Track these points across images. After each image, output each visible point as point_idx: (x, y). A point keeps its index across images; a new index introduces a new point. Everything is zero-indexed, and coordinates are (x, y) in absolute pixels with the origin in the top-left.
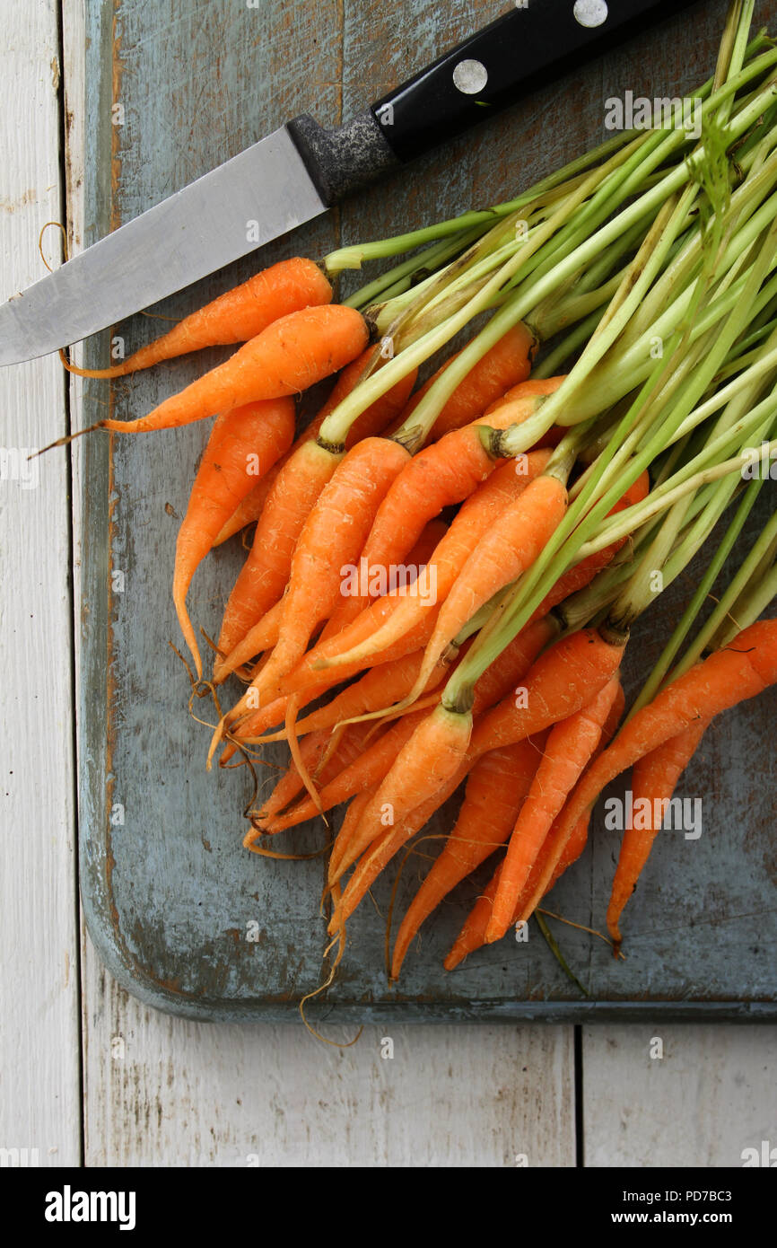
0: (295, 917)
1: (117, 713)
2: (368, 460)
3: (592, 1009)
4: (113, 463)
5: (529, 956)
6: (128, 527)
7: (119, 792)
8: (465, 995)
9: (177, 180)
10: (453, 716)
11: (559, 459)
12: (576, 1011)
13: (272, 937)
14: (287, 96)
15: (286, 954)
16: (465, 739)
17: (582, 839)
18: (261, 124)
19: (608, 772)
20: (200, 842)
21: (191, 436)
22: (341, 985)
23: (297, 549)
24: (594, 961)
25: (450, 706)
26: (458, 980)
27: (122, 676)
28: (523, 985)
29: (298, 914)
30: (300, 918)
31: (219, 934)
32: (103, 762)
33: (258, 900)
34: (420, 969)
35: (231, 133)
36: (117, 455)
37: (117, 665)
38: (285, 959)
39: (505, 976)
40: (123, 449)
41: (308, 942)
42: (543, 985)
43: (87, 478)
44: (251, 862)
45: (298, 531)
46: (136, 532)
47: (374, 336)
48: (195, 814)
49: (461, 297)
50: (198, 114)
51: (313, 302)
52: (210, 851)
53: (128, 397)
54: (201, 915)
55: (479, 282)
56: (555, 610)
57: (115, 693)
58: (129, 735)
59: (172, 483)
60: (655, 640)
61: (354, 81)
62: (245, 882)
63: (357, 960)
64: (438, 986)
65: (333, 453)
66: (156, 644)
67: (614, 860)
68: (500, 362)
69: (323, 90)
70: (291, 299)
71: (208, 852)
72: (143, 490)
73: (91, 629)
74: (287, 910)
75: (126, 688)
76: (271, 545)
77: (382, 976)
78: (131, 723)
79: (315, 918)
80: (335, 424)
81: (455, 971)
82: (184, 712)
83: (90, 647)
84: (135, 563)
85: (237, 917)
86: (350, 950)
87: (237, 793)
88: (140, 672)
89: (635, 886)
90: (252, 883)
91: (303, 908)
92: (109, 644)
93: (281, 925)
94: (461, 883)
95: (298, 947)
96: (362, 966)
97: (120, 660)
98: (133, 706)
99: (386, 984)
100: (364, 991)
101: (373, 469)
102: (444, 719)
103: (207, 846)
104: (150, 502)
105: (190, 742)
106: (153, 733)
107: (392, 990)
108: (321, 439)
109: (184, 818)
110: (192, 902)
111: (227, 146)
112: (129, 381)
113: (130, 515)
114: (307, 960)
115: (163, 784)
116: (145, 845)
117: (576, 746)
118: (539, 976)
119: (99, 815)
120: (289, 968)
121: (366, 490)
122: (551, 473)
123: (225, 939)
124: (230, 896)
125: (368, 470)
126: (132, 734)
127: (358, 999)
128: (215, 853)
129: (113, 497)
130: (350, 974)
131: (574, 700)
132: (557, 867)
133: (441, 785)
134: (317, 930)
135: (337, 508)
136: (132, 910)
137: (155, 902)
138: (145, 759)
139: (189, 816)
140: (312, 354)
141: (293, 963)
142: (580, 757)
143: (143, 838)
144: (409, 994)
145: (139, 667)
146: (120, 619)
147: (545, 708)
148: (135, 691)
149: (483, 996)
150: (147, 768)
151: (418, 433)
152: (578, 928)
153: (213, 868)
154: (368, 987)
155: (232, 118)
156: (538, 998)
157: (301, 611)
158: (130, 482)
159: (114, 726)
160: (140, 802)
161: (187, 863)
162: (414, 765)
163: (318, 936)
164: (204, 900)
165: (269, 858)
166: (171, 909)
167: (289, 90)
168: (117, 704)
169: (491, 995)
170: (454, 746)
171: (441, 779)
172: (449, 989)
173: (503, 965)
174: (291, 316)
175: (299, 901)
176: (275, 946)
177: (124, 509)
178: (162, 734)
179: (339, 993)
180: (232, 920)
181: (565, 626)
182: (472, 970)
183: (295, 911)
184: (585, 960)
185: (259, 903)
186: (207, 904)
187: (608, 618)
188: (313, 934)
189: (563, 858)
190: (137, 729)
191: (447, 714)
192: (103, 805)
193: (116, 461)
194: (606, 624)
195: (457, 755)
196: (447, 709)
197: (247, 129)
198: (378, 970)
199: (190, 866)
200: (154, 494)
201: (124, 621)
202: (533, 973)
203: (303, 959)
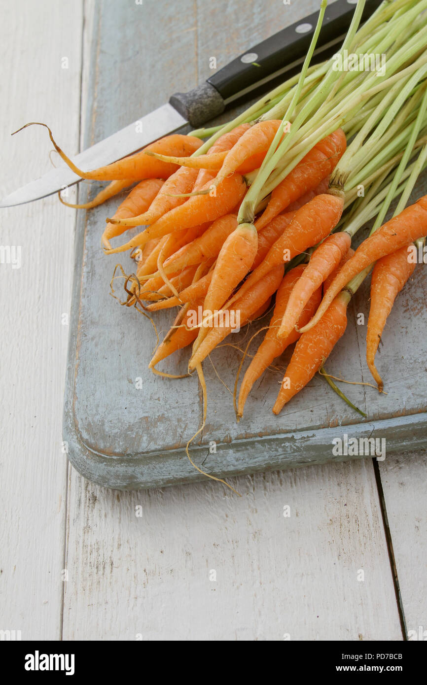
0: (181, 405)
1: (83, 334)
5: (326, 403)
6: (92, 262)
7: (82, 368)
10: (243, 225)
13: (168, 417)
15: (177, 423)
20: (126, 380)
22: (210, 433)
24: (368, 399)
26: (282, 420)
27: (86, 318)
28: (324, 418)
29: (183, 403)
30: (184, 405)
31: (137, 420)
33: (159, 400)
37: (84, 315)
38: (176, 426)
39: (312, 414)
41: (190, 415)
42: (337, 416)
44: (156, 384)
46: (96, 263)
48: (124, 369)
53: (94, 216)
54: (127, 414)
57: (82, 326)
58: (88, 341)
62: (152, 393)
63: (220, 420)
64: (271, 426)
71: (131, 384)
75: (88, 323)
77: (236, 426)
78: (90, 336)
81: (281, 416)
82: (119, 327)
84: (95, 274)
85: (147, 410)
86: (215, 415)
88: (96, 315)
89: (379, 336)
90: (156, 394)
91: (186, 400)
93: (173, 410)
95: (183, 419)
96: (223, 422)
97: (85, 313)
98: (91, 329)
100: (225, 435)
103: (130, 382)
105: (121, 339)
106: (102, 339)
107: (242, 432)
109: (117, 371)
110: (121, 408)
112: (94, 209)
115: (106, 359)
116: (95, 387)
118: (334, 412)
120: (178, 430)
123: (140, 422)
124: (143, 402)
126: (90, 341)
127: (221, 440)
128: (135, 384)
129: (85, 253)
130: (215, 428)
131: (315, 220)
134: (195, 409)
136: (86, 418)
137: (100, 412)
138: (97, 350)
139: (120, 370)
141: (181, 427)
143: (94, 384)
144: (253, 433)
145: (95, 313)
147: (299, 227)
148: (92, 323)
149: (299, 426)
150: (98, 354)
152: (355, 384)
153: (134, 391)
154: (227, 432)
156: (335, 425)
158: (94, 245)
159: (81, 340)
160: (93, 369)
161: (118, 390)
163: (196, 411)
164: (128, 406)
166: (108, 414)
168: (82, 330)
169: (305, 426)
171: (241, 259)
172: (278, 426)
173: (311, 409)
175: (184, 397)
176: (170, 421)
178: (107, 338)
179: (210, 438)
180: (144, 412)
182: (292, 415)
183: (181, 402)
184: (362, 399)
185: (160, 402)
186: (130, 408)
188: (193, 412)
190: (93, 339)
195: (248, 243)
198: (233, 423)
199: (120, 392)
201: (88, 297)
202: (330, 410)
203: (187, 424)
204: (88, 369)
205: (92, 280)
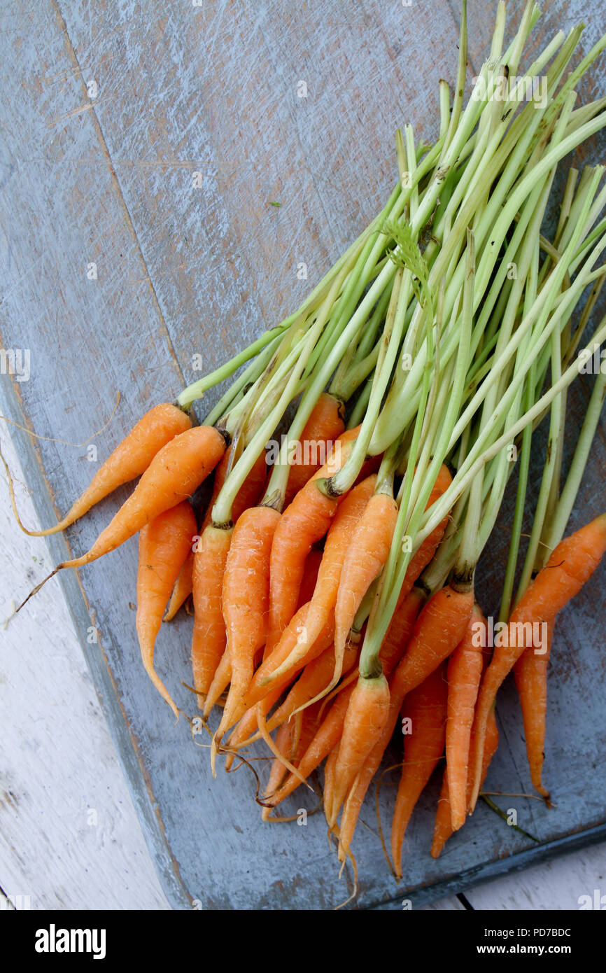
0: (316, 858)
1: (146, 760)
2: (251, 526)
3: (547, 849)
4: (84, 588)
5: (488, 829)
6: (109, 629)
7: (165, 814)
8: (454, 871)
9: (60, 382)
10: (371, 681)
11: (383, 480)
12: (536, 855)
13: (305, 878)
14: (115, 298)
15: (319, 886)
16: (385, 694)
17: (494, 734)
18: (104, 324)
19: (495, 681)
20: (232, 828)
21: (130, 551)
22: (365, 894)
23: (224, 604)
24: (535, 816)
25: (367, 675)
26: (445, 862)
27: (140, 732)
28: (492, 851)
29: (318, 855)
30: (320, 857)
31: (268, 888)
32: (147, 796)
33: (286, 855)
34: (416, 863)
35: (87, 337)
36: (84, 582)
37: (134, 726)
38: (320, 890)
39: (477, 848)
40: (87, 577)
41: (332, 872)
42: (506, 845)
43: (70, 604)
44: (273, 830)
45: (220, 591)
46: (115, 630)
47: (228, 439)
48: (223, 811)
49: (275, 393)
50: (59, 333)
51: (179, 430)
52: (242, 832)
53: (78, 540)
54: (251, 879)
55: (285, 378)
56: (417, 582)
57: (139, 746)
58: (158, 771)
59: (129, 588)
60: (497, 578)
61: (158, 271)
62: (273, 846)
63: (370, 873)
64: (433, 872)
65: (226, 529)
66: (155, 702)
67: (524, 741)
68: (320, 426)
69: (137, 286)
70: (163, 435)
71: (241, 834)
72: (110, 599)
73: (108, 708)
74: (310, 855)
75: (145, 740)
76: (206, 607)
77: (391, 878)
78: (157, 762)
79: (330, 854)
80: (221, 508)
81: (440, 857)
82: (191, 742)
83: (112, 720)
84: (122, 651)
85: (276, 872)
86: (362, 868)
87: (247, 785)
88: (151, 725)
89: (543, 754)
90: (278, 845)
91: (320, 850)
92: (123, 714)
93: (308, 867)
94: (422, 793)
95: (326, 879)
96: (375, 876)
97: (135, 722)
98: (154, 751)
99: (396, 883)
100: (383, 893)
101: (257, 531)
102: (366, 686)
103: (238, 830)
104: (117, 606)
105: (202, 762)
106: (175, 764)
107: (402, 885)
108: (215, 523)
109: (216, 816)
110: (242, 872)
111: (87, 347)
112: (75, 528)
113: (107, 620)
114: (335, 885)
116: (195, 844)
117: (468, 673)
118: (500, 840)
119: (158, 834)
120: (325, 895)
121: (257, 547)
122: (380, 491)
123: (274, 891)
124: (266, 859)
125: (253, 533)
126: (160, 770)
127: (380, 900)
128: (246, 833)
129: (92, 612)
130: (368, 885)
131: (450, 640)
132: (484, 760)
133: (380, 731)
134: (335, 862)
135: (241, 567)
136: (202, 893)
137: (216, 881)
138: (175, 784)
139: (219, 813)
140: (189, 467)
141: (326, 891)
142: (473, 679)
143: (193, 840)
144: (414, 884)
145: (149, 722)
146: (125, 694)
147: (432, 653)
148: (152, 740)
149: (466, 867)
150: (179, 790)
151: (278, 495)
152: (516, 796)
153: (248, 844)
154: (384, 889)
155: (83, 327)
156: (506, 856)
157: (241, 645)
158: (99, 597)
159: (146, 769)
160: (182, 815)
161: (229, 846)
162: (357, 725)
163: (337, 866)
164: (249, 868)
165: (284, 822)
166: (229, 882)
167: (115, 294)
168: (143, 753)
169: (472, 865)
170: (379, 702)
171: (379, 728)
172: (441, 871)
173: (473, 841)
174: (166, 447)
175: (315, 846)
176: (309, 883)
177: (102, 617)
178: (181, 763)
179: (366, 900)
180: (274, 875)
181: (428, 591)
182: (453, 852)
183: (315, 854)
184: (528, 817)
185: (288, 857)
186: (253, 870)
187: (455, 576)
188: (333, 865)
189: (486, 752)
190: (163, 765)
191: (367, 682)
192: (158, 826)
193: (85, 586)
194: (456, 580)
195: (384, 707)
196: (366, 678)
197: (96, 331)
198: (387, 875)
199: (232, 848)
200: (118, 600)
201: (128, 694)
202: (496, 839)
203: (332, 885)
204: (175, 817)
205: (122, 664)
